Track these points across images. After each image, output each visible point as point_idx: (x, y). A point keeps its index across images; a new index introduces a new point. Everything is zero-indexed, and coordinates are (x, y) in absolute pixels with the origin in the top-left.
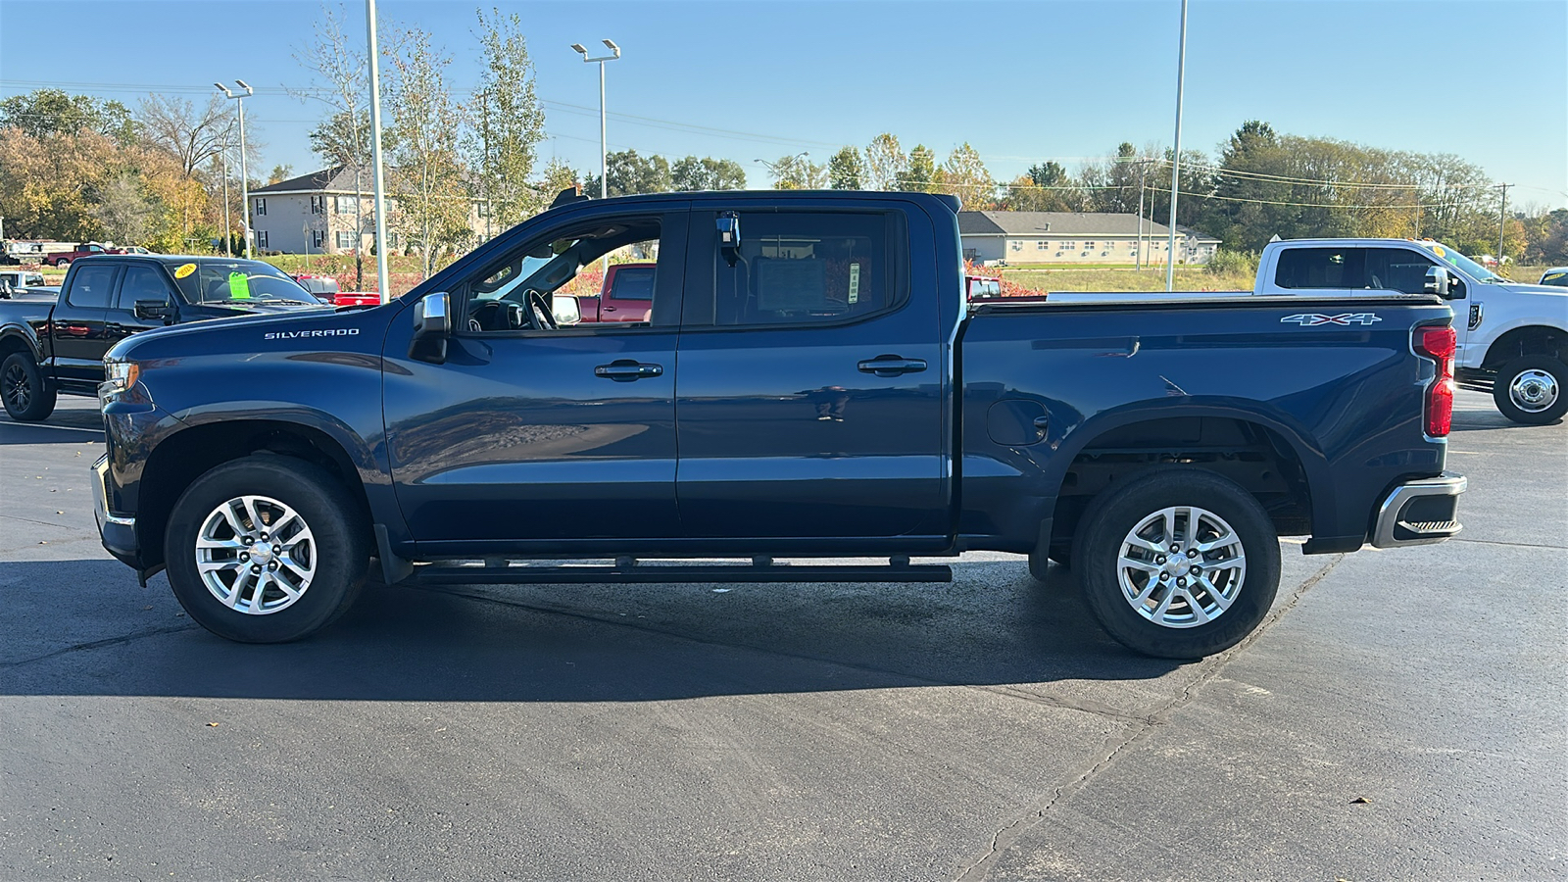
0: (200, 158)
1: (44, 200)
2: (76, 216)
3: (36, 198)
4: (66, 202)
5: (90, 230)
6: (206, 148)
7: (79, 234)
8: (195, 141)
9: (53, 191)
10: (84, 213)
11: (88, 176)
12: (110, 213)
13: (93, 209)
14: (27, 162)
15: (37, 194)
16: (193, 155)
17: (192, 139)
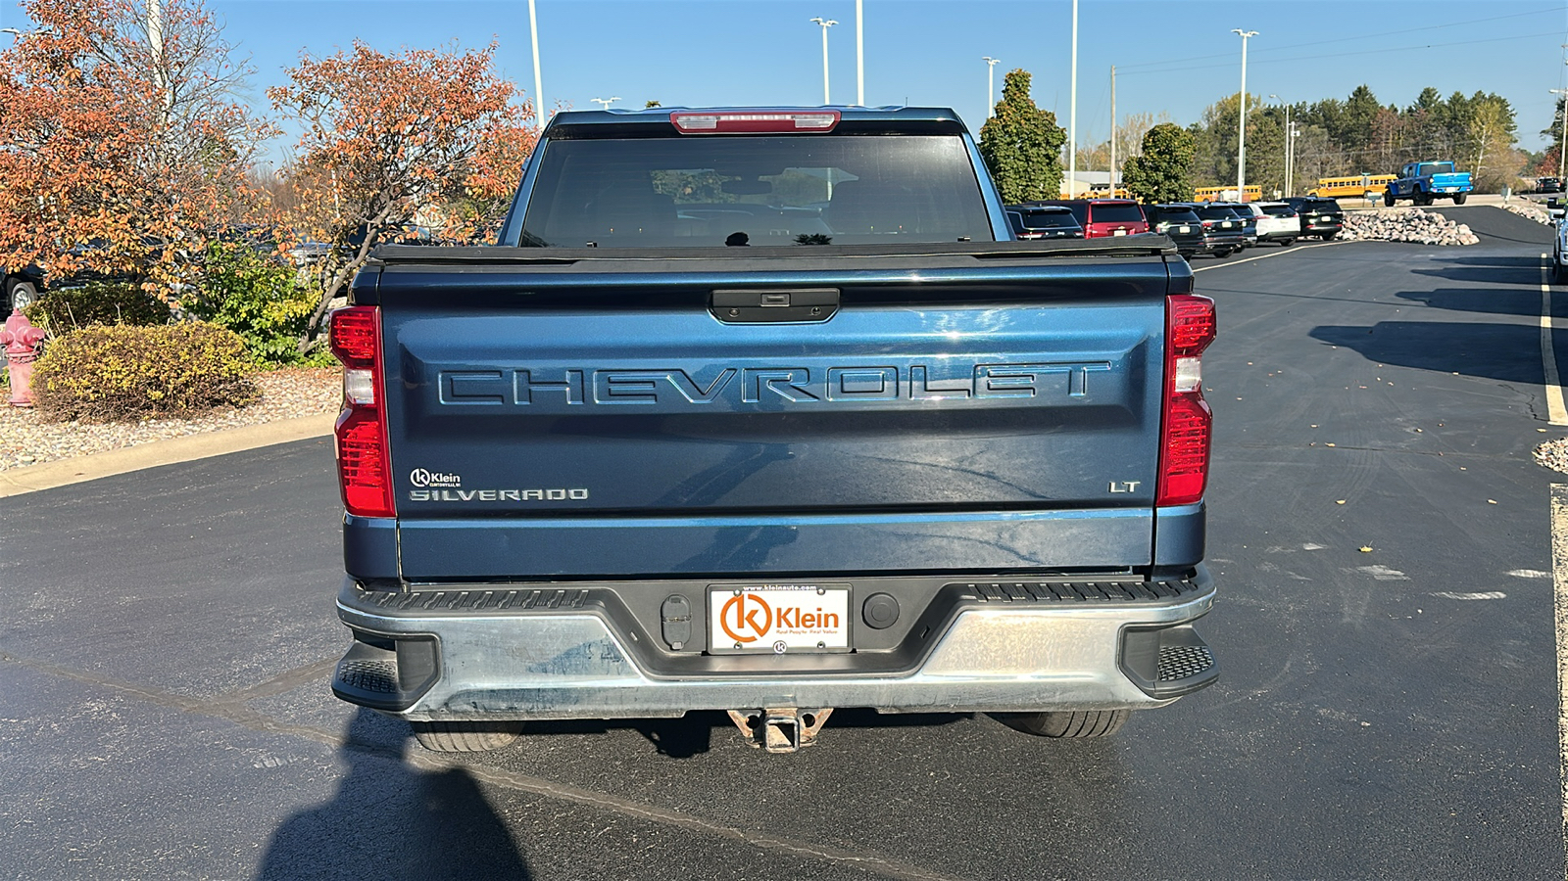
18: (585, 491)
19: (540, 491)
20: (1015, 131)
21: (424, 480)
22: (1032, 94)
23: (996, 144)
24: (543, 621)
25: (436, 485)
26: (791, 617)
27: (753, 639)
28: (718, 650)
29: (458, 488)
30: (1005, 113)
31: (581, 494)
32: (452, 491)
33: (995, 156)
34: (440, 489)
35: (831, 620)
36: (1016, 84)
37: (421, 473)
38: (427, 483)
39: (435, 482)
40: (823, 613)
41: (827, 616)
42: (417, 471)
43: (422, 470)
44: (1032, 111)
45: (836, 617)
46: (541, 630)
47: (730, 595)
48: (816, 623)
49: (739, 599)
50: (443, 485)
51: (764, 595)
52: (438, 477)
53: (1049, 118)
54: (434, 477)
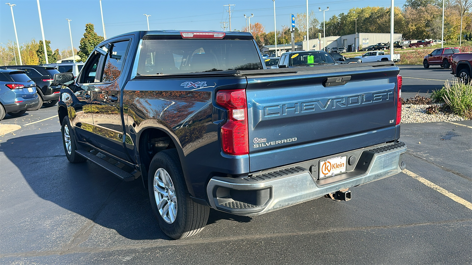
0: (468, 8)
1: (414, 28)
2: (423, 31)
3: (412, 27)
4: (420, 28)
5: (426, 35)
6: (470, 5)
7: (423, 37)
8: (467, 3)
9: (417, 25)
10: (425, 30)
11: (427, 19)
12: (433, 30)
13: (427, 29)
14: (411, 17)
15: (412, 26)
16: (466, 8)
17: (466, 3)
18: (296, 138)
19: (286, 140)
20: (92, 42)
21: (257, 141)
22: (95, 31)
23: (87, 46)
24: (297, 176)
25: (260, 142)
26: (335, 166)
27: (328, 173)
28: (321, 178)
29: (266, 142)
30: (88, 37)
31: (295, 139)
32: (264, 143)
33: (87, 50)
34: (261, 143)
35: (343, 164)
36: (89, 28)
37: (256, 139)
38: (258, 142)
39: (260, 141)
40: (341, 163)
41: (342, 164)
42: (255, 138)
43: (257, 138)
44: (96, 36)
45: (344, 164)
46: (296, 179)
47: (324, 162)
48: (340, 166)
49: (325, 163)
50: (262, 142)
51: (330, 160)
52: (261, 140)
53: (102, 38)
54: (260, 140)
